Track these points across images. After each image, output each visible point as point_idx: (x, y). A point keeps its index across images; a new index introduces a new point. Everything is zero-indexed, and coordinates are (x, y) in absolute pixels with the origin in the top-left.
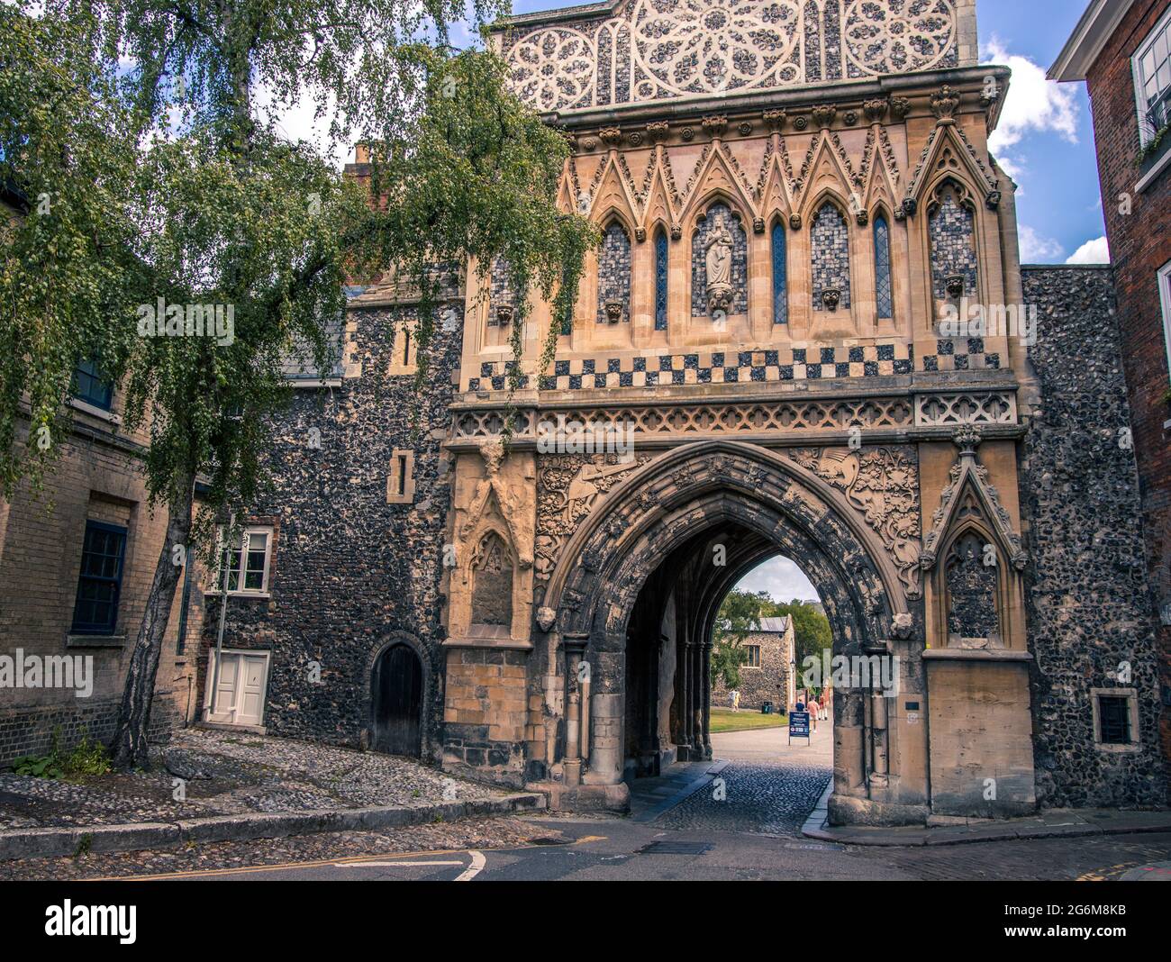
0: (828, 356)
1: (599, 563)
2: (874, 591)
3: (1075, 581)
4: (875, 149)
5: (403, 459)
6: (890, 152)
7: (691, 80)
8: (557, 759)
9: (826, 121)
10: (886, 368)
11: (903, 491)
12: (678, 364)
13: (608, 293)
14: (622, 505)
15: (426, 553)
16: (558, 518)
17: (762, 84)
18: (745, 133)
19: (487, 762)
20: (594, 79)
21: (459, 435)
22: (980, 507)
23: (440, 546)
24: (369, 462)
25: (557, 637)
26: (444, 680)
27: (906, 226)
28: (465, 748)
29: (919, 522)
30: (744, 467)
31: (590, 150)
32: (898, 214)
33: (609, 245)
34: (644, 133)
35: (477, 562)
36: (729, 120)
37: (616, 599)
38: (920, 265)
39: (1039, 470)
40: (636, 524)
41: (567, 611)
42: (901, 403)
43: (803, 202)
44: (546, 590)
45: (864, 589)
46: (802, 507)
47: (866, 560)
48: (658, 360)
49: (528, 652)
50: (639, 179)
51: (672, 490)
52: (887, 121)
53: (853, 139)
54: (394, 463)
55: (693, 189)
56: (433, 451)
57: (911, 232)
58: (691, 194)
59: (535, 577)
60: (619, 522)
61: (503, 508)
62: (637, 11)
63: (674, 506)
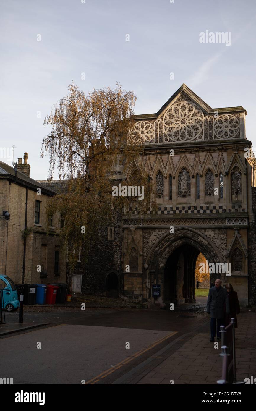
0: (208, 208)
1: (158, 254)
4: (220, 158)
5: (111, 229)
6: (223, 159)
7: (177, 138)
9: (208, 150)
10: (221, 211)
11: (223, 239)
14: (162, 241)
15: (118, 252)
16: (148, 244)
17: (194, 140)
18: (190, 152)
19: (134, 298)
20: (154, 135)
21: (125, 225)
22: (239, 243)
24: (103, 230)
25: (148, 271)
26: (123, 281)
27: (226, 177)
29: (226, 246)
30: (189, 233)
31: (153, 155)
32: (224, 175)
33: (158, 178)
34: (166, 152)
35: (130, 254)
36: (186, 150)
37: (162, 262)
38: (229, 187)
40: (166, 245)
41: (151, 265)
42: (223, 220)
43: (203, 170)
44: (146, 260)
46: (202, 242)
49: (142, 274)
50: (165, 163)
52: (223, 151)
54: (109, 230)
55: (178, 166)
56: (118, 228)
57: (227, 179)
58: (177, 167)
59: (143, 258)
60: (162, 245)
61: (136, 242)
62: (164, 118)
63: (174, 241)
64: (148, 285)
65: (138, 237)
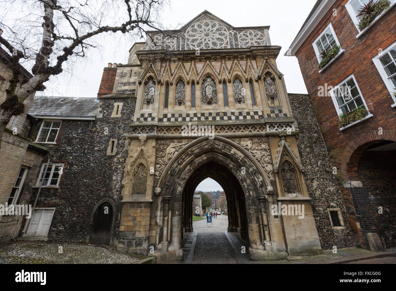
0: (240, 114)
1: (175, 173)
2: (260, 180)
3: (316, 176)
4: (249, 65)
5: (113, 142)
6: (252, 66)
8: (160, 242)
9: (235, 58)
10: (256, 117)
11: (265, 150)
12: (199, 115)
13: (178, 97)
14: (183, 155)
15: (119, 171)
17: (219, 49)
18: (215, 60)
19: (134, 246)
20: (176, 45)
21: (132, 133)
22: (288, 154)
23: (123, 169)
24: (102, 143)
25: (161, 198)
26: (121, 215)
27: (258, 83)
28: (126, 241)
29: (271, 159)
30: (219, 144)
32: (256, 80)
34: (189, 58)
35: (136, 173)
36: (212, 56)
37: (180, 184)
38: (263, 92)
39: (301, 144)
40: (187, 161)
41: (165, 189)
42: (263, 126)
43: (231, 76)
44: (158, 182)
45: (256, 179)
46: (236, 155)
47: (257, 170)
48: (193, 114)
49: (151, 203)
50: (188, 69)
51: (198, 151)
52: (251, 59)
53: (243, 62)
54: (110, 143)
56: (124, 139)
57: (260, 84)
58: (201, 73)
59: (154, 178)
60: (182, 160)
61: (145, 156)
62: (186, 32)
63: (198, 155)
64: (159, 220)
65: (150, 149)
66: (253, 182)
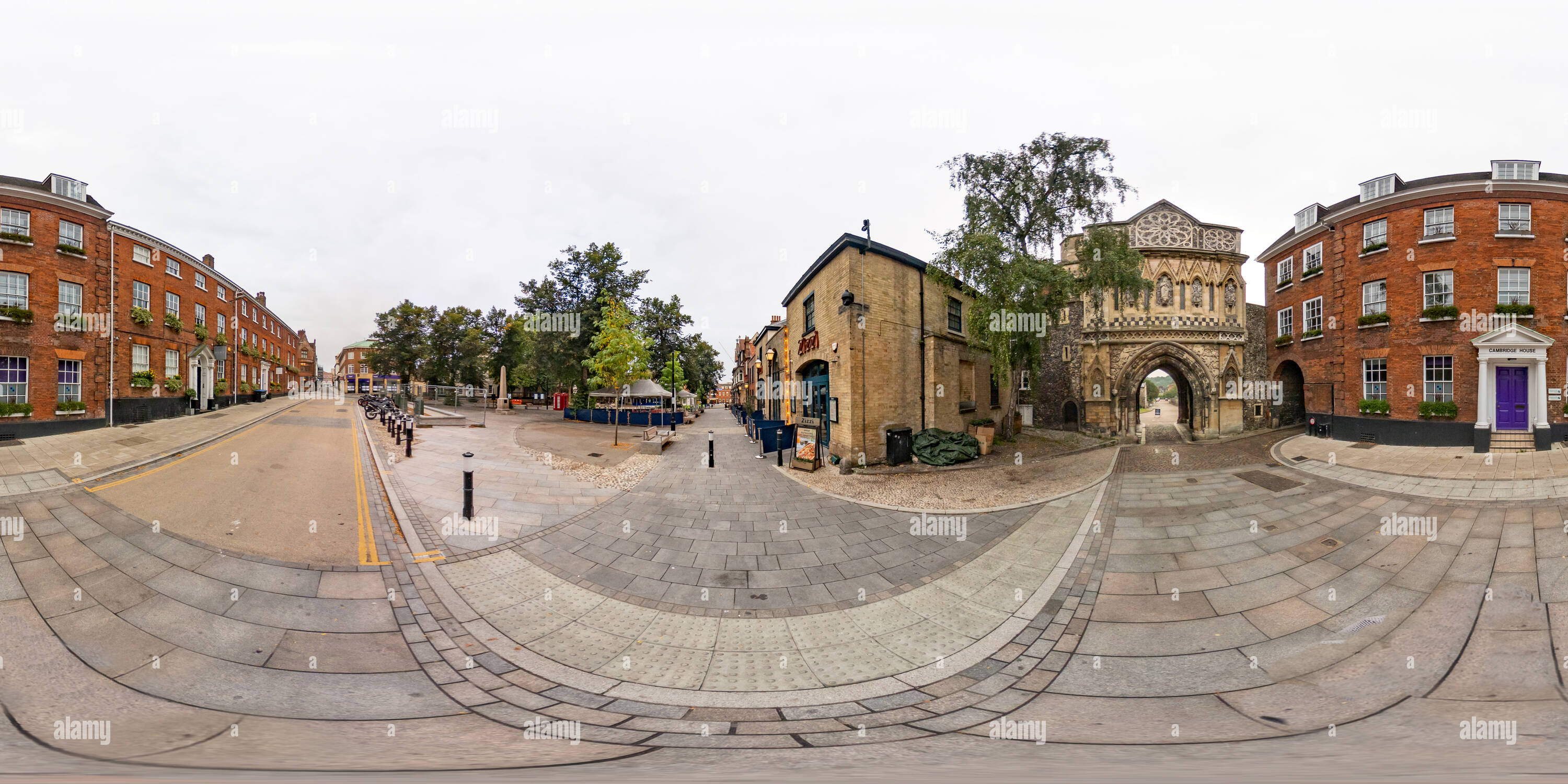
5: (1066, 349)
9: (1198, 258)
10: (1212, 324)
11: (1215, 356)
12: (1153, 319)
15: (1076, 375)
16: (1117, 364)
19: (1099, 433)
21: (1085, 340)
23: (1080, 373)
26: (1085, 411)
28: (1092, 429)
29: (1219, 364)
32: (1217, 285)
35: (1092, 377)
37: (1134, 386)
39: (1247, 353)
41: (1121, 390)
42: (1216, 333)
45: (1204, 381)
47: (1205, 374)
48: (1147, 318)
49: (1110, 402)
52: (1215, 261)
56: (1076, 345)
57: (1220, 290)
58: (1156, 272)
59: (1111, 381)
61: (1101, 362)
63: (1153, 358)
64: (1118, 415)
65: (1104, 353)
66: (1201, 384)
